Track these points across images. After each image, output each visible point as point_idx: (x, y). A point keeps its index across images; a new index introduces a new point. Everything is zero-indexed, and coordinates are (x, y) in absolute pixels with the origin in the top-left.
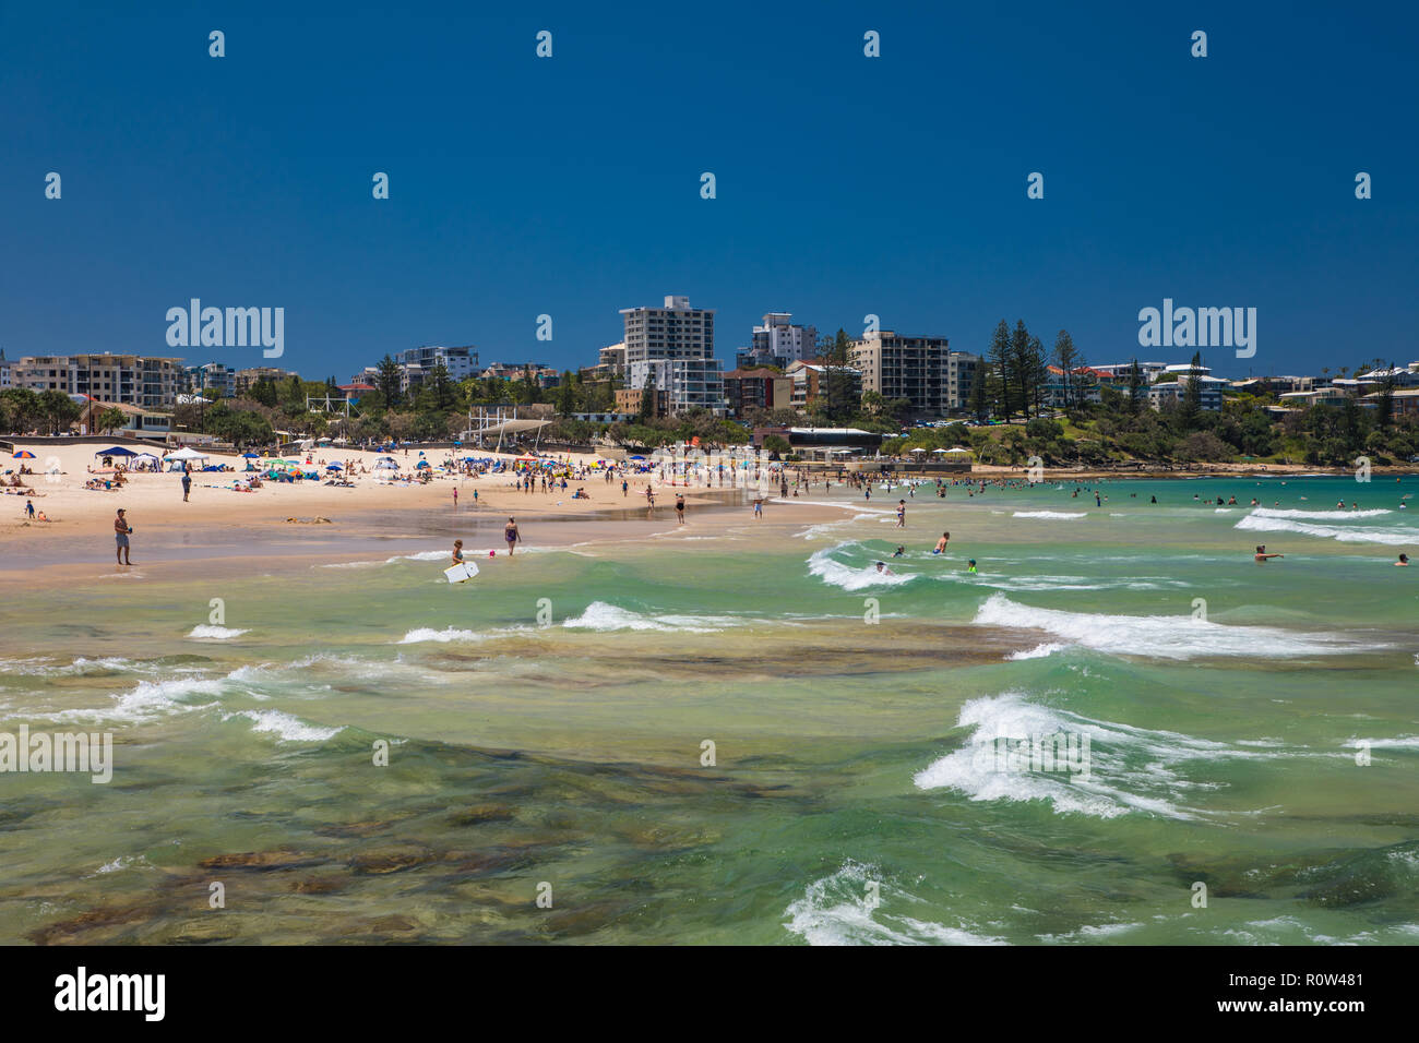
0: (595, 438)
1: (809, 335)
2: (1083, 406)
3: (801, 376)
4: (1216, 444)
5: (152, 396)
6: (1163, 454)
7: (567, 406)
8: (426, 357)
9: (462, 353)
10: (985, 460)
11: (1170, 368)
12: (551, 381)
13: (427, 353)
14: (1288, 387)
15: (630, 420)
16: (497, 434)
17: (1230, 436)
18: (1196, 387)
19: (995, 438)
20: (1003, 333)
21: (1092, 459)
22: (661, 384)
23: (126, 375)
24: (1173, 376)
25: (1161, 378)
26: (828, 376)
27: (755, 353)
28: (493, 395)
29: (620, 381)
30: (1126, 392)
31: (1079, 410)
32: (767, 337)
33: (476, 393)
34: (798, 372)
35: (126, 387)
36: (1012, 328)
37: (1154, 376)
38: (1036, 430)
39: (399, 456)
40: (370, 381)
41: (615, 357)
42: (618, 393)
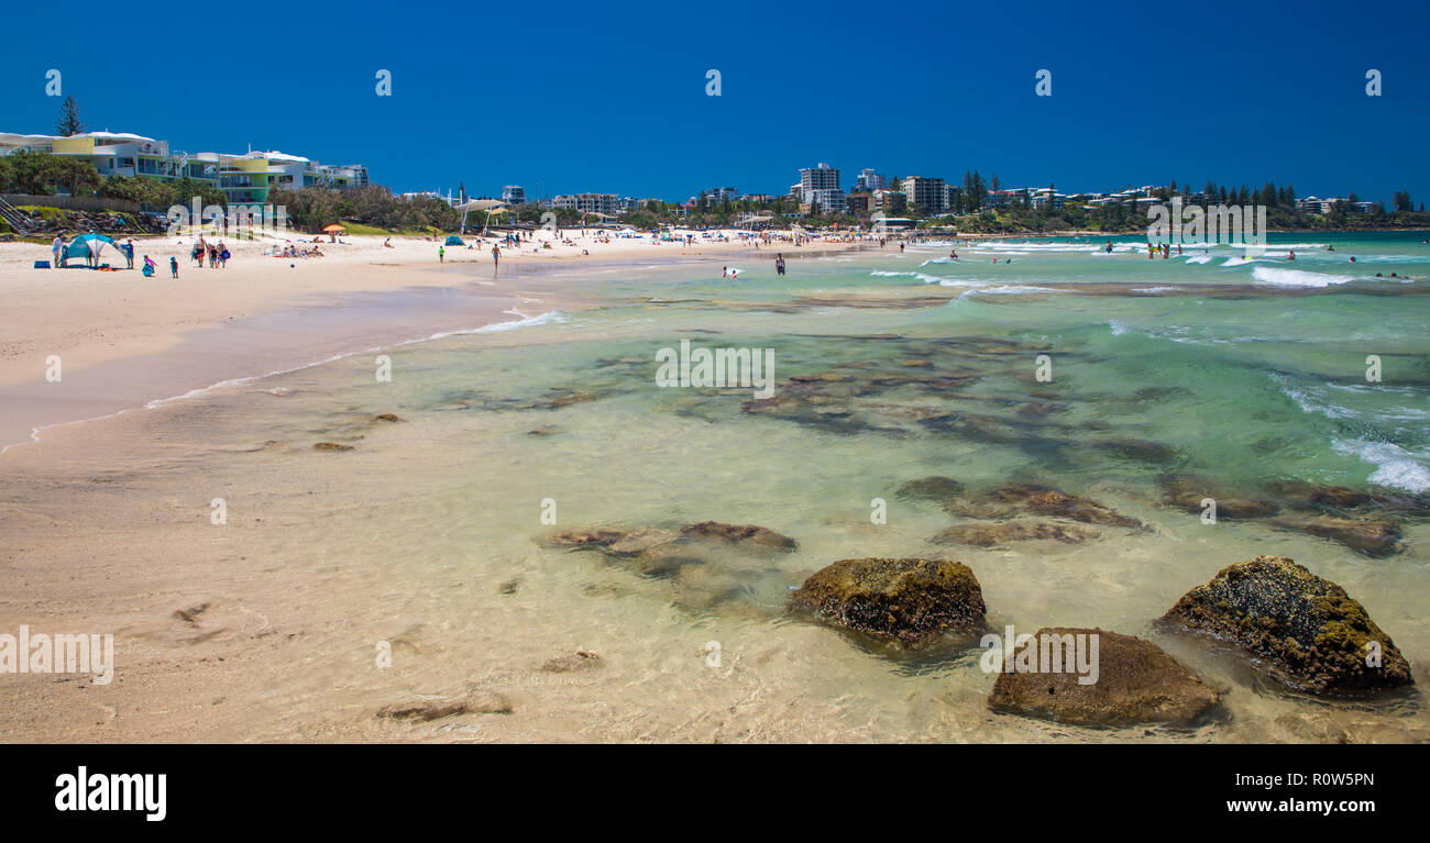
0: (792, 224)
1: (882, 179)
2: (1004, 207)
3: (880, 196)
4: (1062, 223)
5: (606, 210)
6: (1039, 228)
7: (778, 210)
8: (716, 192)
9: (732, 190)
10: (963, 231)
11: (1040, 190)
12: (770, 201)
13: (717, 190)
14: (1091, 198)
15: (806, 216)
16: (749, 223)
17: (1067, 219)
18: (1052, 198)
19: (966, 221)
20: (968, 175)
21: (1009, 230)
22: (819, 201)
23: (596, 202)
24: (1041, 194)
25: (1036, 195)
26: (892, 196)
27: (858, 187)
28: (747, 207)
29: (799, 201)
30: (1022, 201)
31: (1002, 209)
32: (863, 180)
33: (739, 207)
34: (878, 194)
35: (596, 207)
36: (972, 173)
37: (1033, 194)
38: (984, 218)
39: (709, 232)
40: (693, 202)
41: (797, 190)
42: (800, 205)
